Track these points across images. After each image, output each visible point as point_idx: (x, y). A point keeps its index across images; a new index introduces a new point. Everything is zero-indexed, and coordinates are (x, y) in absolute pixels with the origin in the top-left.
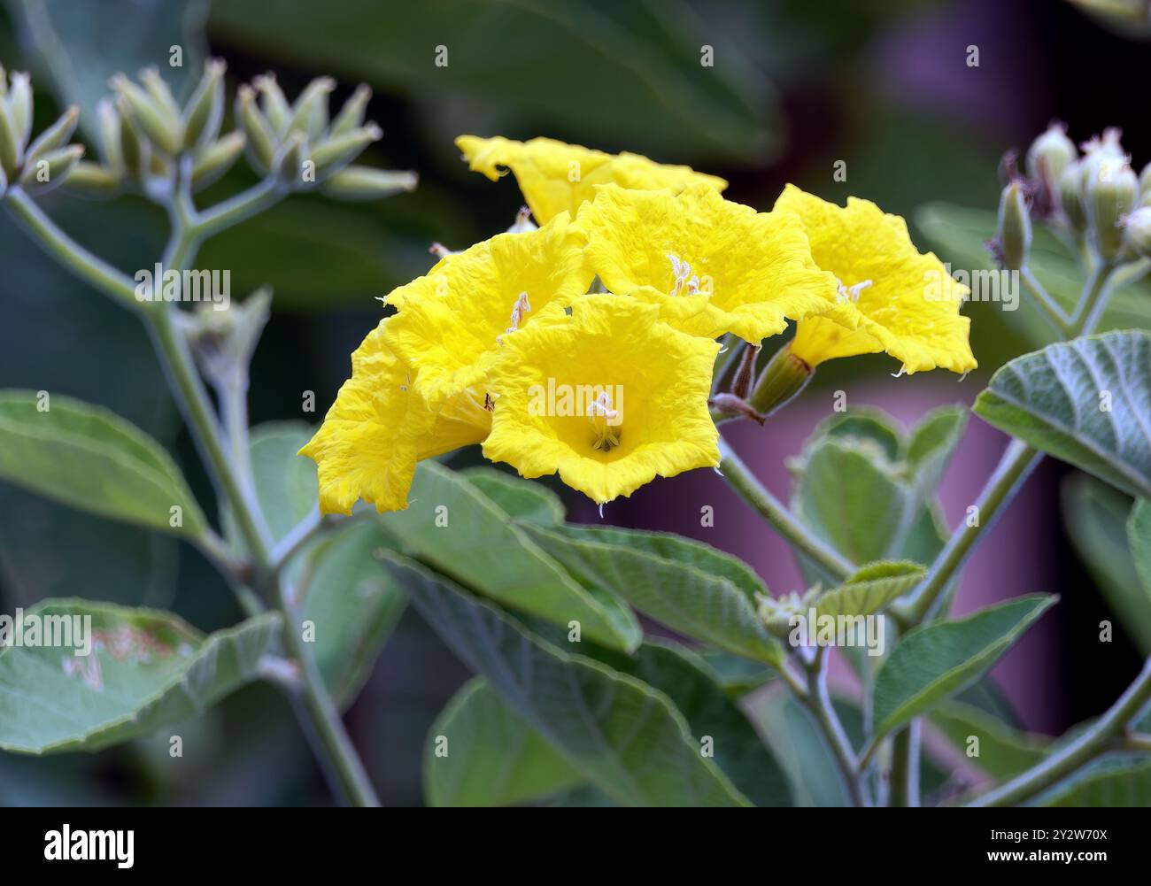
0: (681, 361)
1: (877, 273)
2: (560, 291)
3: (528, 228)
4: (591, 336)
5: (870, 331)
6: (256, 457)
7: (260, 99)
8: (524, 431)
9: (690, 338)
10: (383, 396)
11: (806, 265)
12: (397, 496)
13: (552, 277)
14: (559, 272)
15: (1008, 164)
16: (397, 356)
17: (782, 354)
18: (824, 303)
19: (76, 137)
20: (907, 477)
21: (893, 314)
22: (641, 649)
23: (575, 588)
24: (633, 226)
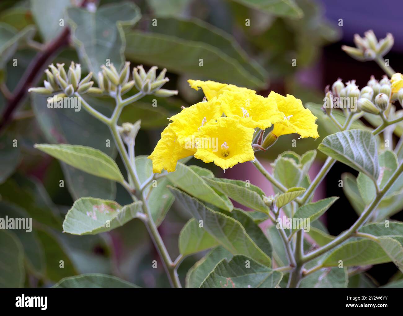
0: (245, 134)
1: (294, 113)
2: (214, 116)
3: (206, 101)
4: (222, 127)
5: (293, 127)
6: (137, 164)
7: (139, 71)
8: (205, 151)
9: (247, 128)
10: (169, 143)
11: (276, 111)
12: (173, 168)
13: (212, 113)
14: (214, 112)
15: (327, 88)
16: (173, 133)
17: (270, 134)
18: (281, 120)
19: (92, 79)
20: (301, 168)
21: (298, 124)
22: (233, 210)
23: (217, 195)
24: (233, 101)
